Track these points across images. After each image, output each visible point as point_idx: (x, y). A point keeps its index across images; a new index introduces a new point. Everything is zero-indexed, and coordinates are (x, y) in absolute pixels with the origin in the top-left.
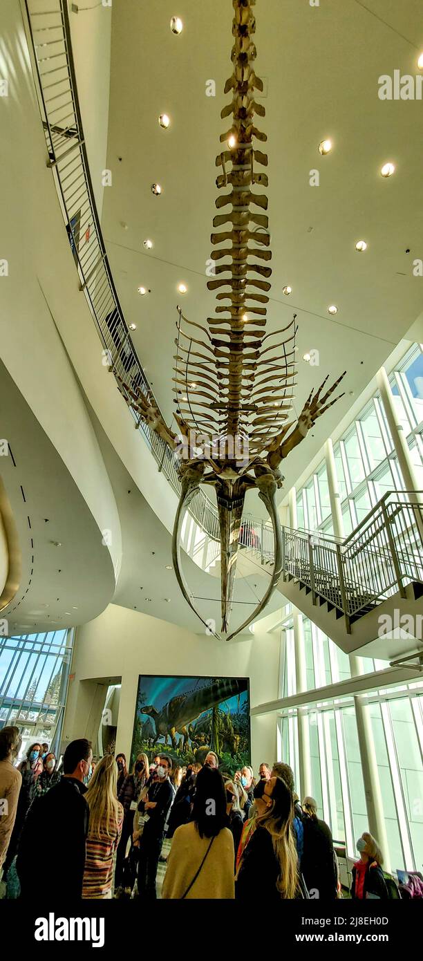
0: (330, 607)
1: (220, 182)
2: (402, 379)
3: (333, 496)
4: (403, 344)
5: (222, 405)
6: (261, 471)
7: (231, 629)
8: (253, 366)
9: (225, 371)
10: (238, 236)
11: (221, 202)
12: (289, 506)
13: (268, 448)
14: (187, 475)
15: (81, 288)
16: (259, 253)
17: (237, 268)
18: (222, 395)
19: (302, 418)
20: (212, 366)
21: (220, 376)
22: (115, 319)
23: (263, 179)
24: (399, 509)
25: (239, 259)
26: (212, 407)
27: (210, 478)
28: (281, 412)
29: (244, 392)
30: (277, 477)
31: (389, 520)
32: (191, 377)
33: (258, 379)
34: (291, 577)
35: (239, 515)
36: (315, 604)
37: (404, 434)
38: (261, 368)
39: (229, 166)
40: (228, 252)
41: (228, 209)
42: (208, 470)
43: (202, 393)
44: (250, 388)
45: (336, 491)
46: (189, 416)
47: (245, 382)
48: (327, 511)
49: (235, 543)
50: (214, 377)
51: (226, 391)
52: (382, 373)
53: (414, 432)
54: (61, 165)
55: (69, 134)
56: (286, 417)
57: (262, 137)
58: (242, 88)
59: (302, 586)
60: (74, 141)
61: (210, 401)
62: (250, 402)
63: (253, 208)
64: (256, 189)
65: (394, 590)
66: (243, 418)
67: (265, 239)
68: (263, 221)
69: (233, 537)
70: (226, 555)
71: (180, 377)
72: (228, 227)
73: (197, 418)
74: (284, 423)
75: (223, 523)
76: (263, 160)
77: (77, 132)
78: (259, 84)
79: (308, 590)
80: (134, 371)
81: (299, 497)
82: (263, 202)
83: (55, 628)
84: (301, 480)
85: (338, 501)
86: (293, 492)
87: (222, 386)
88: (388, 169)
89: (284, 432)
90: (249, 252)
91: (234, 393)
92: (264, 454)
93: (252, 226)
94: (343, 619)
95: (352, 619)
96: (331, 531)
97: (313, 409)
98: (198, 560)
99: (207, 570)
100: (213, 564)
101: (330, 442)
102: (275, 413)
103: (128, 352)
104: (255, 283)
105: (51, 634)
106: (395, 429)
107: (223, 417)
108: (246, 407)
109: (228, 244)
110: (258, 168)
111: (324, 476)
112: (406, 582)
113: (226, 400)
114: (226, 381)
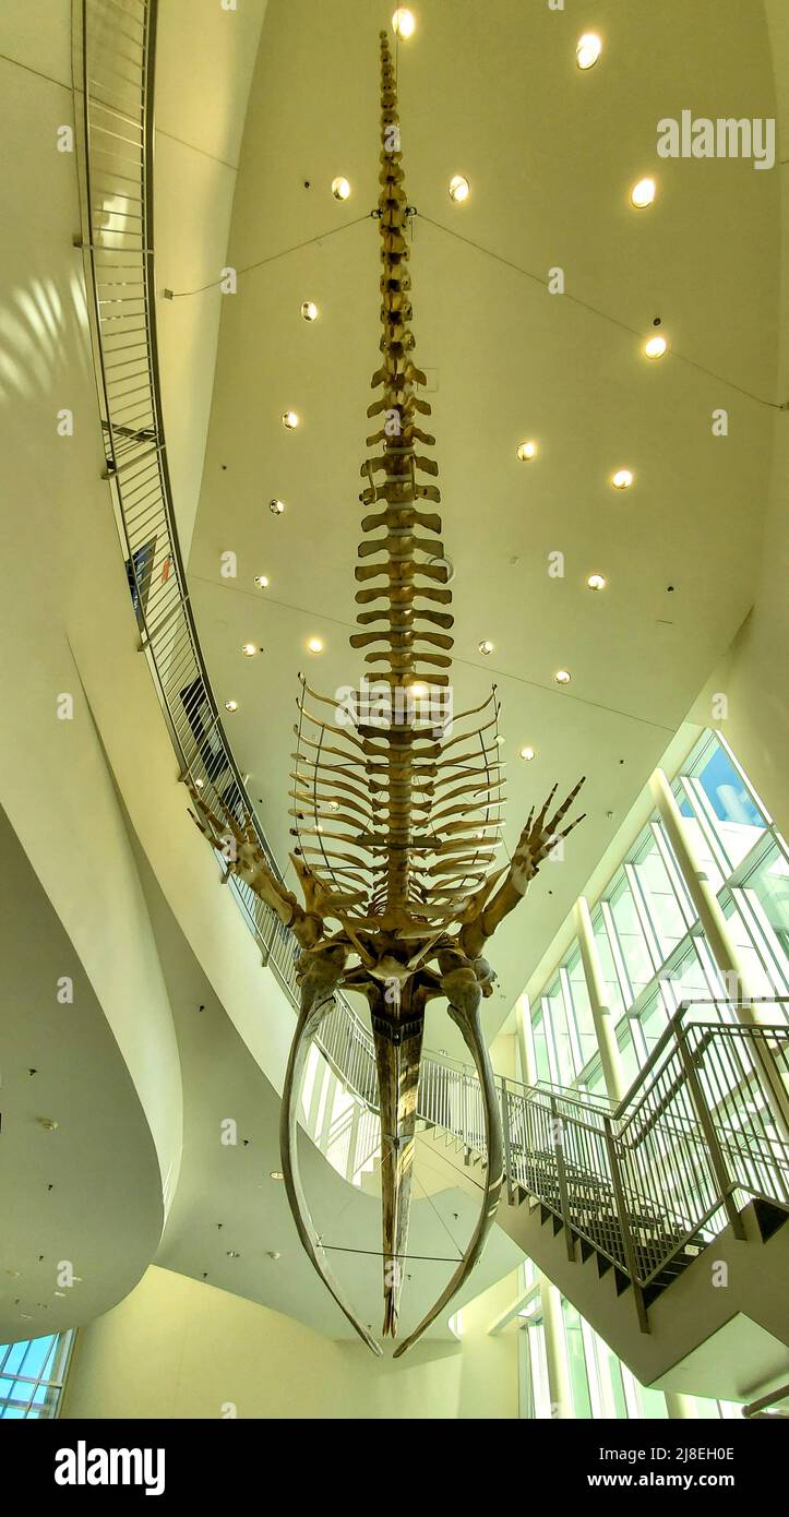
0: (604, 1265)
1: (367, 497)
2: (695, 790)
3: (598, 1012)
4: (687, 731)
5: (376, 839)
6: (451, 963)
7: (405, 1325)
8: (430, 770)
9: (383, 779)
10: (398, 569)
11: (370, 524)
12: (518, 1034)
13: (460, 916)
14: (312, 972)
15: (141, 647)
16: (431, 594)
17: (396, 614)
18: (377, 821)
19: (517, 860)
20: (360, 771)
21: (374, 787)
22: (197, 695)
23: (433, 494)
24: (708, 1038)
25: (400, 602)
26: (360, 841)
27: (357, 979)
28: (482, 849)
29: (416, 815)
30: (483, 974)
31: (693, 1062)
32: (323, 790)
33: (441, 791)
34: (523, 1194)
35: (414, 1056)
36: (572, 1258)
37: (711, 887)
38: (444, 773)
39: (381, 477)
40: (383, 592)
41: (382, 532)
42: (353, 960)
43: (344, 818)
44: (426, 807)
45: (603, 1002)
46: (319, 860)
47: (418, 798)
48: (591, 1045)
49: (411, 1119)
50: (364, 789)
51: (384, 814)
52: (658, 780)
53: (730, 885)
54: (123, 477)
55: (142, 436)
56: (490, 858)
57: (429, 440)
58: (397, 383)
59: (545, 1213)
60: (149, 445)
61: (356, 832)
62: (428, 831)
63: (419, 531)
64: (422, 506)
65: (720, 1221)
66: (418, 862)
67: (441, 574)
68: (437, 549)
69: (405, 1104)
70: (391, 1145)
71: (301, 790)
72: (383, 557)
73: (335, 862)
74: (489, 869)
75: (385, 1073)
76: (431, 468)
77: (157, 435)
78: (420, 377)
79: (558, 1225)
80: (225, 780)
81: (536, 1017)
82: (434, 523)
83: (29, 1333)
84: (536, 981)
85: (610, 1022)
86: (522, 1007)
87: (377, 805)
88: (623, 478)
89: (489, 887)
90: (416, 591)
91: (399, 817)
92: (454, 929)
93: (419, 556)
94: (629, 1292)
95: (649, 1295)
96: (600, 1087)
97: (534, 845)
98: (337, 1158)
99: (357, 1181)
100: (369, 1167)
101: (582, 905)
102: (472, 851)
103: (216, 747)
104: (427, 637)
105: (20, 1347)
106: (693, 879)
107: (381, 861)
108: (421, 841)
109: (383, 581)
110: (421, 478)
111: (578, 971)
112: (743, 1199)
113: (384, 829)
114: (384, 797)
